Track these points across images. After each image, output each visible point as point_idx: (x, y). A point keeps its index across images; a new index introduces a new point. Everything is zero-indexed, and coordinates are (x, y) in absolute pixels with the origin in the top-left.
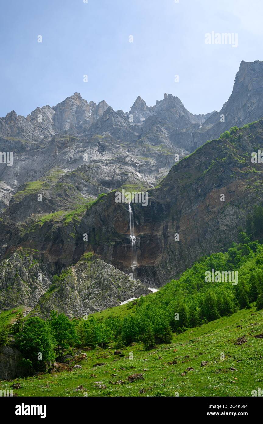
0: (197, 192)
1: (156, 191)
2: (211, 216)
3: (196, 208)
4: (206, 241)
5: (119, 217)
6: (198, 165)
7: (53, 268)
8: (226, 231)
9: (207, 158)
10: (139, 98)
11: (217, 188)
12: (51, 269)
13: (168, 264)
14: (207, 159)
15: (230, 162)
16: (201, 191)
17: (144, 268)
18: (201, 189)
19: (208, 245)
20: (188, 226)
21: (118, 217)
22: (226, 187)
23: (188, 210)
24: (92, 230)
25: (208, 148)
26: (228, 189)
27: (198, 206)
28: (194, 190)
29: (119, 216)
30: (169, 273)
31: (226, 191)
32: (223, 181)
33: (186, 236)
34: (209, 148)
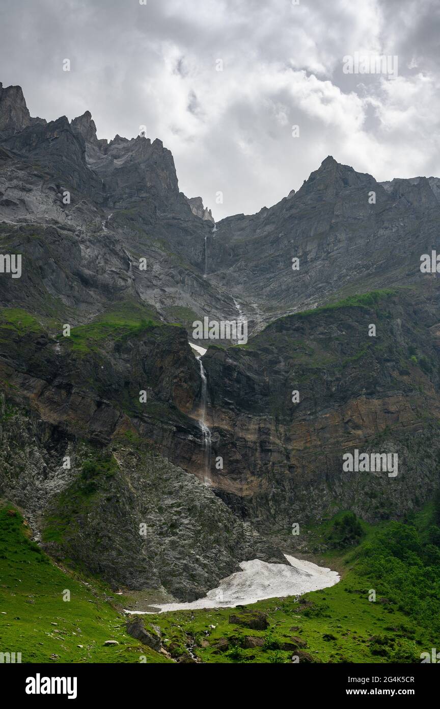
0: (328, 389)
1: (245, 354)
2: (351, 443)
3: (323, 416)
4: (342, 484)
5: (183, 379)
6: (321, 336)
7: (47, 435)
8: (381, 480)
9: (344, 333)
10: (88, 114)
11: (368, 396)
12: (43, 435)
13: (271, 503)
14: (343, 335)
15: (388, 358)
16: (335, 390)
17: (227, 496)
18: (338, 386)
19: (346, 493)
20: (308, 445)
21: (180, 380)
22: (381, 400)
23: (309, 414)
24: (123, 383)
25: (347, 315)
26: (384, 405)
27: (328, 415)
28: (323, 384)
29: (183, 377)
30: (272, 519)
31: (379, 407)
32: (378, 388)
33: (304, 462)
34: (350, 317)
